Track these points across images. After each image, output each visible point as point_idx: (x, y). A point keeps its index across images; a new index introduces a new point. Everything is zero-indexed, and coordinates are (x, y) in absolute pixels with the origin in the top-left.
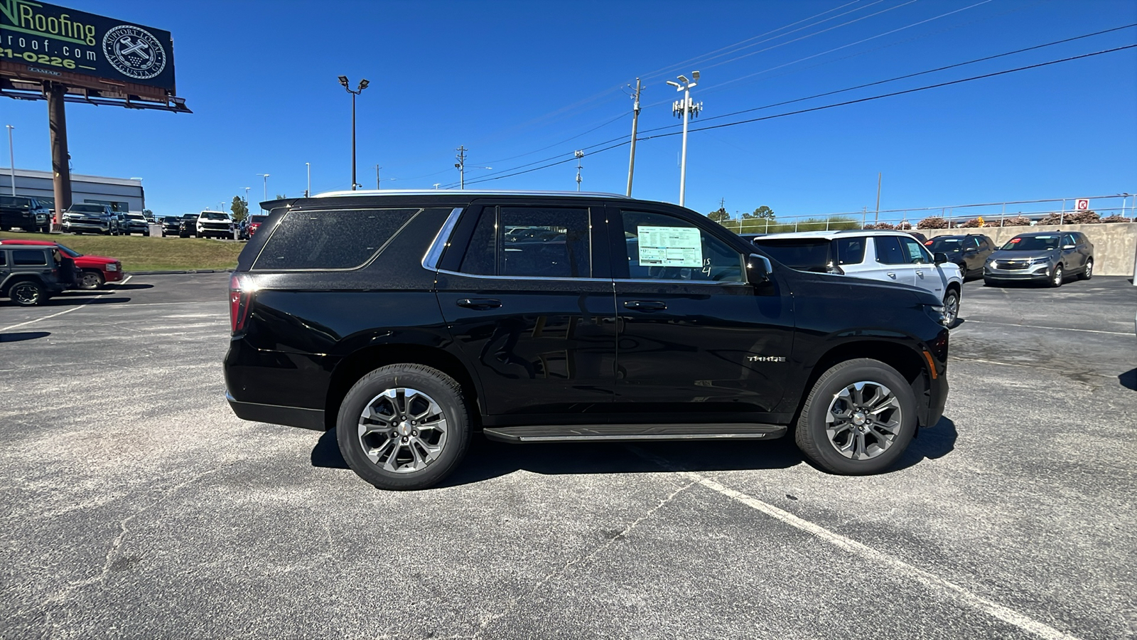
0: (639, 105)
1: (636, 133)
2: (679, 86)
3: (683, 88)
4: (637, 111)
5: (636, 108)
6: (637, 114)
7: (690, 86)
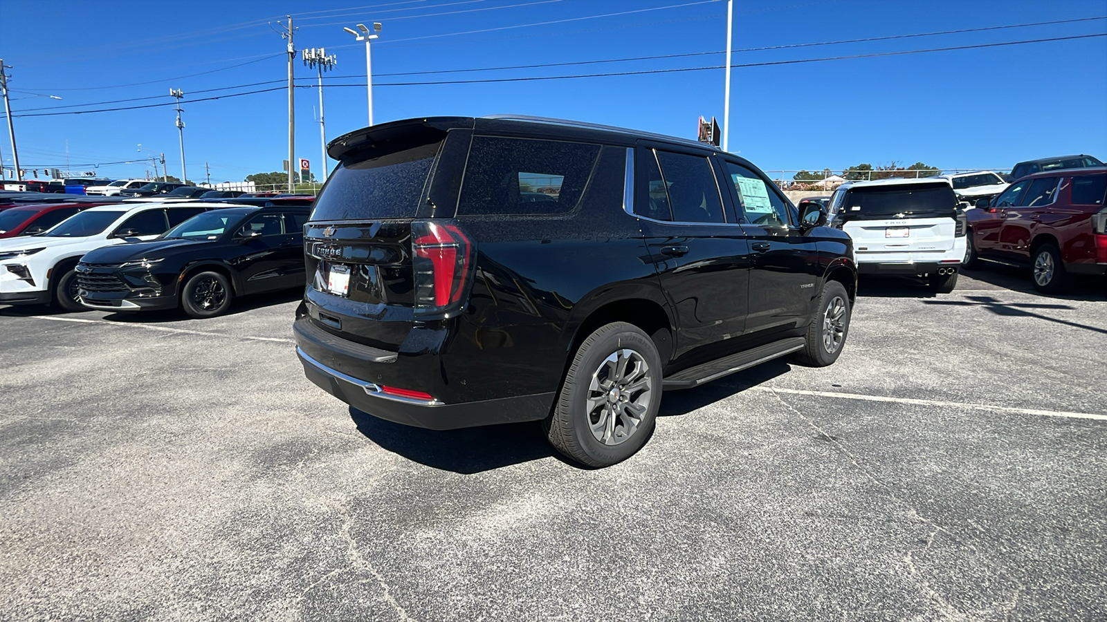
0: (294, 47)
1: (293, 79)
2: (358, 35)
3: (362, 38)
4: (292, 53)
5: (290, 49)
6: (293, 58)
7: (371, 37)
